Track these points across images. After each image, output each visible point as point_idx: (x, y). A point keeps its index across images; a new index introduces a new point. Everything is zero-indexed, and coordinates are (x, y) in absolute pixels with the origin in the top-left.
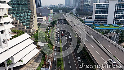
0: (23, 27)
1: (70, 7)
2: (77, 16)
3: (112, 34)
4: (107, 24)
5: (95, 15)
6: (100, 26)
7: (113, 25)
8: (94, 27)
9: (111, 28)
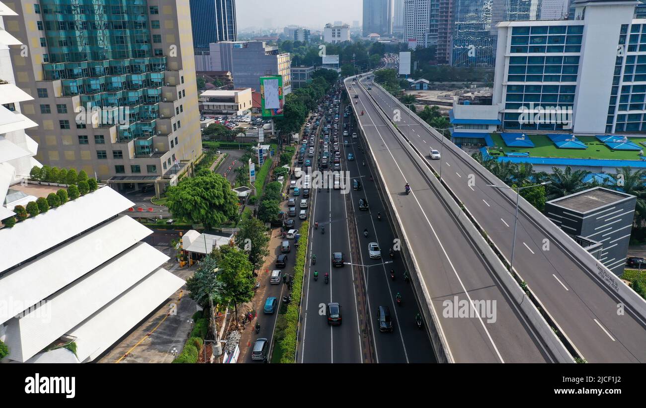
0: (118, 147)
1: (389, 42)
2: (419, 85)
3: (594, 198)
4: (573, 133)
5: (508, 86)
6: (532, 147)
7: (604, 140)
8: (498, 152)
9: (594, 158)
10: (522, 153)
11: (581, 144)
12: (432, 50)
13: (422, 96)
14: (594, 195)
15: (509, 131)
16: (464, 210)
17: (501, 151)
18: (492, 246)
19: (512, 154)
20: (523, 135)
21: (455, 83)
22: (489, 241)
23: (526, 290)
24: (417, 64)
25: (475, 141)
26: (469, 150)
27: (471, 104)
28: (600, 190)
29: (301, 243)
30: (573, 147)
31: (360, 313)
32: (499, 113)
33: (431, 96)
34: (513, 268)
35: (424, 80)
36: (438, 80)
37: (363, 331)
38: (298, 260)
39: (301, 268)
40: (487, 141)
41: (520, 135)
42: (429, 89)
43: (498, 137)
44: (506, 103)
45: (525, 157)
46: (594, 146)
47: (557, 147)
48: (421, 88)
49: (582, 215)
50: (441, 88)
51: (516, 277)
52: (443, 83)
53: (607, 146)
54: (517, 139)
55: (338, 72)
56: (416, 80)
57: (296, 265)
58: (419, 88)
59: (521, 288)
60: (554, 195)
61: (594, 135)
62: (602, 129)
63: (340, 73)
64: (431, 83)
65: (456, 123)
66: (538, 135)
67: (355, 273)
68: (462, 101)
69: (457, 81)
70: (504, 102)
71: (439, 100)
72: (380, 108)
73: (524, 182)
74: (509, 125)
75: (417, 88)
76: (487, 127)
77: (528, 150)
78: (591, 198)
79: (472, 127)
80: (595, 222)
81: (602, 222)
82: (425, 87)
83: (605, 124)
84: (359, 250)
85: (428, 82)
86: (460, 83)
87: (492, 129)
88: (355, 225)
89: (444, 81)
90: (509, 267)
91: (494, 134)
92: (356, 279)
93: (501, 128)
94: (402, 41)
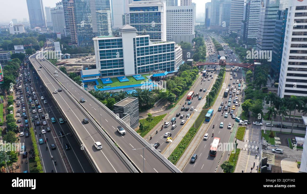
1: (46, 32)
2: (66, 57)
3: (127, 101)
4: (125, 75)
5: (101, 61)
6: (112, 83)
7: (134, 77)
8: (100, 87)
9: (131, 85)
10: (108, 86)
11: (127, 80)
12: (69, 38)
13: (68, 62)
14: (127, 100)
15: (104, 77)
16: (88, 113)
17: (101, 86)
18: (97, 122)
19: (105, 87)
20: (109, 79)
21: (81, 54)
22: (96, 121)
23: (105, 131)
24: (63, 45)
25: (92, 83)
26: (90, 87)
27: (88, 69)
28: (129, 98)
29: (32, 136)
30: (125, 81)
31: (61, 152)
32: (99, 71)
33: (72, 62)
34: (102, 127)
35: (68, 54)
36: (74, 53)
37: (63, 157)
38: (33, 142)
39: (36, 144)
40: (96, 82)
41: (107, 79)
42: (71, 58)
43: (100, 80)
44: (101, 67)
45: (109, 88)
46: (132, 80)
47: (120, 82)
48: (67, 58)
49: (123, 107)
50: (76, 57)
51: (102, 129)
52: (76, 54)
53: (135, 79)
54: (107, 80)
55: (24, 53)
56: (64, 54)
57: (33, 144)
58: (66, 58)
59: (103, 131)
60: (118, 101)
61: (132, 75)
62: (134, 73)
63: (25, 53)
64: (71, 55)
65: (84, 77)
66: (114, 78)
67: (56, 141)
68: (85, 68)
69: (82, 53)
70: (100, 67)
71: (76, 64)
72: (52, 74)
73: (109, 98)
74: (104, 75)
75: (65, 58)
76: (96, 77)
77: (110, 84)
78: (126, 101)
79: (90, 78)
80: (127, 108)
81: (129, 108)
82: (69, 57)
83: (134, 71)
84: (55, 133)
85: (69, 55)
86: (84, 54)
87: (98, 78)
88: (52, 124)
89: (77, 54)
90: (101, 127)
91: (99, 79)
92: (57, 143)
93: (101, 77)
94: (53, 31)
